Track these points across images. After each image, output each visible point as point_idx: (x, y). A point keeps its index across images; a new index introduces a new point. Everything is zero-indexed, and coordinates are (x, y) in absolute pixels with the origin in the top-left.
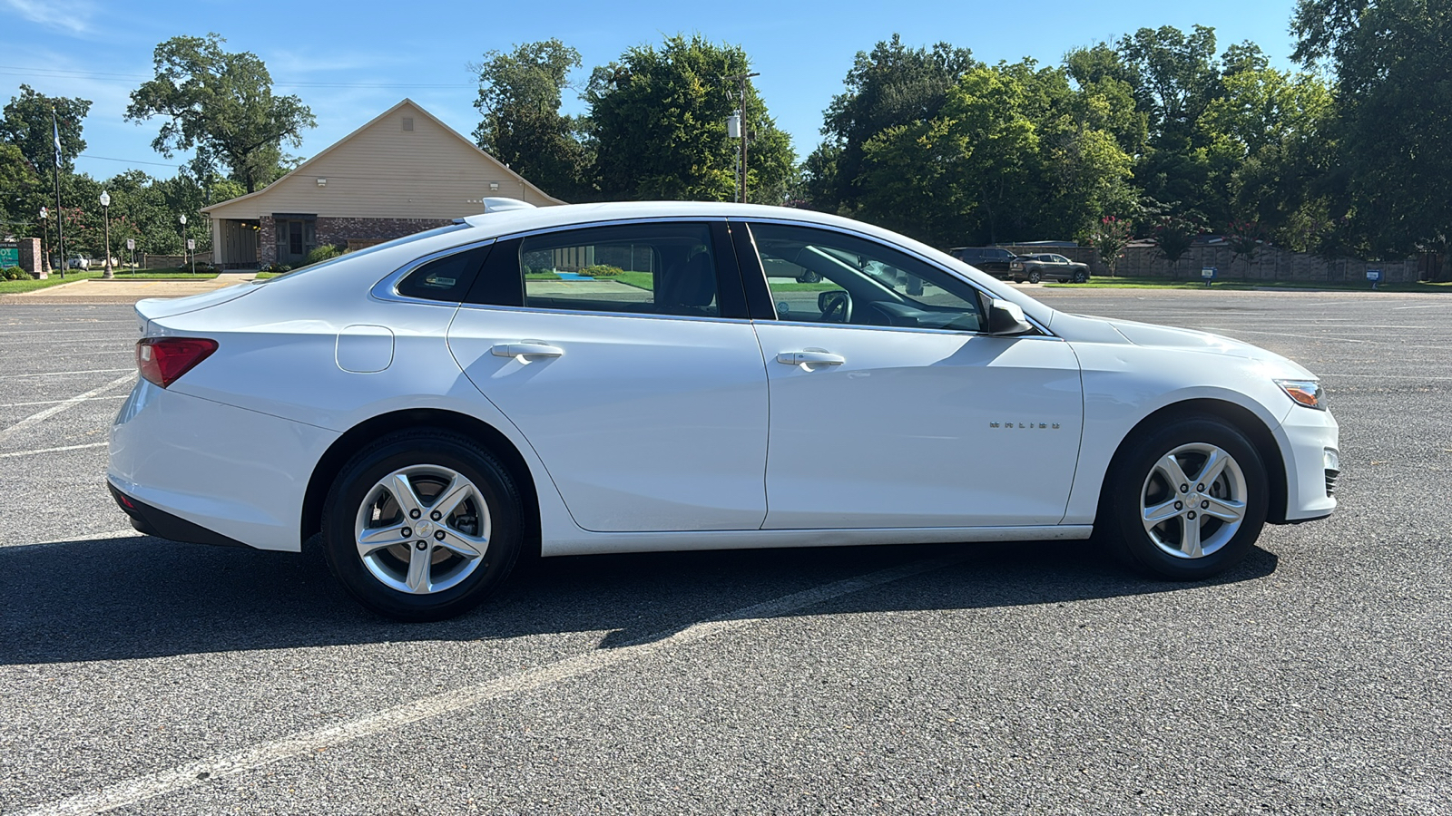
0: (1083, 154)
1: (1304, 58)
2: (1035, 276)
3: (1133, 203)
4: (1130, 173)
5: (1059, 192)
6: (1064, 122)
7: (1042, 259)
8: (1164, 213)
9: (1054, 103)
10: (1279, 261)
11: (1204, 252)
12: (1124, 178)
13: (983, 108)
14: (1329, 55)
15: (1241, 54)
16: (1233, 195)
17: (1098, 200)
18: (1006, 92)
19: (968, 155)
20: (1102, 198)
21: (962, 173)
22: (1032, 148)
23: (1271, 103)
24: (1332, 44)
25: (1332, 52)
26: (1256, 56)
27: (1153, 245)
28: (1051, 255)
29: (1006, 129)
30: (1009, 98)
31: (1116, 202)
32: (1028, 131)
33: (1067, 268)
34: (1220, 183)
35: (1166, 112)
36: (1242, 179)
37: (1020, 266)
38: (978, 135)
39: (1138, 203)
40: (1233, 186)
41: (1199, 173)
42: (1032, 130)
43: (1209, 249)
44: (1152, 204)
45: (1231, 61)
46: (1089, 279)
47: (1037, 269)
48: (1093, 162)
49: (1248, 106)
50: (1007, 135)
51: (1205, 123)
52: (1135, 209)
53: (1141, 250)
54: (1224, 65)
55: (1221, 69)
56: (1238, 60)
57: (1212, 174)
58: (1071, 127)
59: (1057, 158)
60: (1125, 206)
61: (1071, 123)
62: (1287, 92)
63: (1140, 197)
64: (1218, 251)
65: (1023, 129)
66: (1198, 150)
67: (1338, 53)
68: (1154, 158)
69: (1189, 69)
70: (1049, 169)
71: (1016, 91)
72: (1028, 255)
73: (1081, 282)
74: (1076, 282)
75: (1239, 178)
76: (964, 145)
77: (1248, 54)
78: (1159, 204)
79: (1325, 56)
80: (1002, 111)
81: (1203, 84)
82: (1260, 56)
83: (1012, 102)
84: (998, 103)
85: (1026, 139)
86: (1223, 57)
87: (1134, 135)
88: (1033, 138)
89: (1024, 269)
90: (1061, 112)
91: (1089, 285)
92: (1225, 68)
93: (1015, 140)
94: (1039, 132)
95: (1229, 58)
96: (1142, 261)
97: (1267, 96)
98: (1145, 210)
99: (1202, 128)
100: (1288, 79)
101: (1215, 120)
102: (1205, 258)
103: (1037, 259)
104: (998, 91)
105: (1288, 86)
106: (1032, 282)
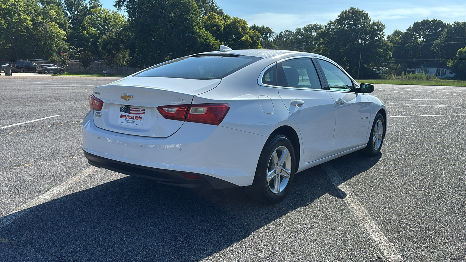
0: (49, 30)
1: (118, 6)
2: (46, 71)
3: (67, 48)
4: (66, 38)
5: (41, 43)
6: (40, 18)
7: (48, 66)
8: (78, 52)
9: (35, 11)
10: (118, 68)
11: (95, 65)
12: (64, 39)
13: (9, 10)
14: (124, 6)
15: (94, 2)
16: (100, 47)
17: (55, 46)
18: (18, 5)
19: (5, 27)
20: (57, 46)
21: (4, 33)
22: (30, 26)
23: (106, 19)
24: (125, 3)
25: (125, 5)
26: (98, 3)
27: (79, 62)
28: (51, 65)
29: (19, 18)
30: (19, 7)
31: (61, 47)
32: (27, 20)
33: (57, 69)
34: (95, 43)
35: (72, 18)
36: (102, 42)
37: (41, 68)
38: (8, 19)
39: (69, 48)
40: (99, 44)
41: (86, 39)
42: (29, 20)
43: (96, 64)
44: (74, 49)
45: (91, 4)
46: (64, 73)
47: (47, 69)
48: (53, 33)
49: (99, 19)
50: (20, 21)
51: (86, 23)
52: (68, 50)
53: (73, 64)
54: (89, 5)
55: (89, 6)
56: (94, 4)
57: (91, 40)
58: (43, 20)
59: (39, 31)
60: (65, 49)
61: (43, 19)
62: (110, 16)
63: (69, 46)
64: (99, 65)
65: (25, 19)
66: (84, 32)
67: (127, 6)
68: (71, 33)
69: (78, 5)
70: (37, 34)
71: (21, 5)
72: (43, 64)
73: (62, 74)
74: (60, 74)
75: (101, 42)
76: (3, 23)
77: (96, 3)
78: (76, 49)
79: (123, 7)
80: (17, 12)
81: (83, 10)
82: (99, 3)
83: (20, 9)
84: (15, 9)
85: (27, 23)
86: (89, 2)
87: (64, 25)
88: (30, 23)
89: (42, 69)
90: (39, 14)
91: (65, 75)
92: (90, 6)
93: (23, 23)
94: (31, 21)
95: (90, 3)
96: (74, 67)
97: (104, 17)
98: (71, 50)
99: (85, 24)
100: (110, 12)
101: (89, 23)
102: (95, 67)
103: (46, 66)
104: (14, 4)
105: (110, 14)
106: (45, 74)
